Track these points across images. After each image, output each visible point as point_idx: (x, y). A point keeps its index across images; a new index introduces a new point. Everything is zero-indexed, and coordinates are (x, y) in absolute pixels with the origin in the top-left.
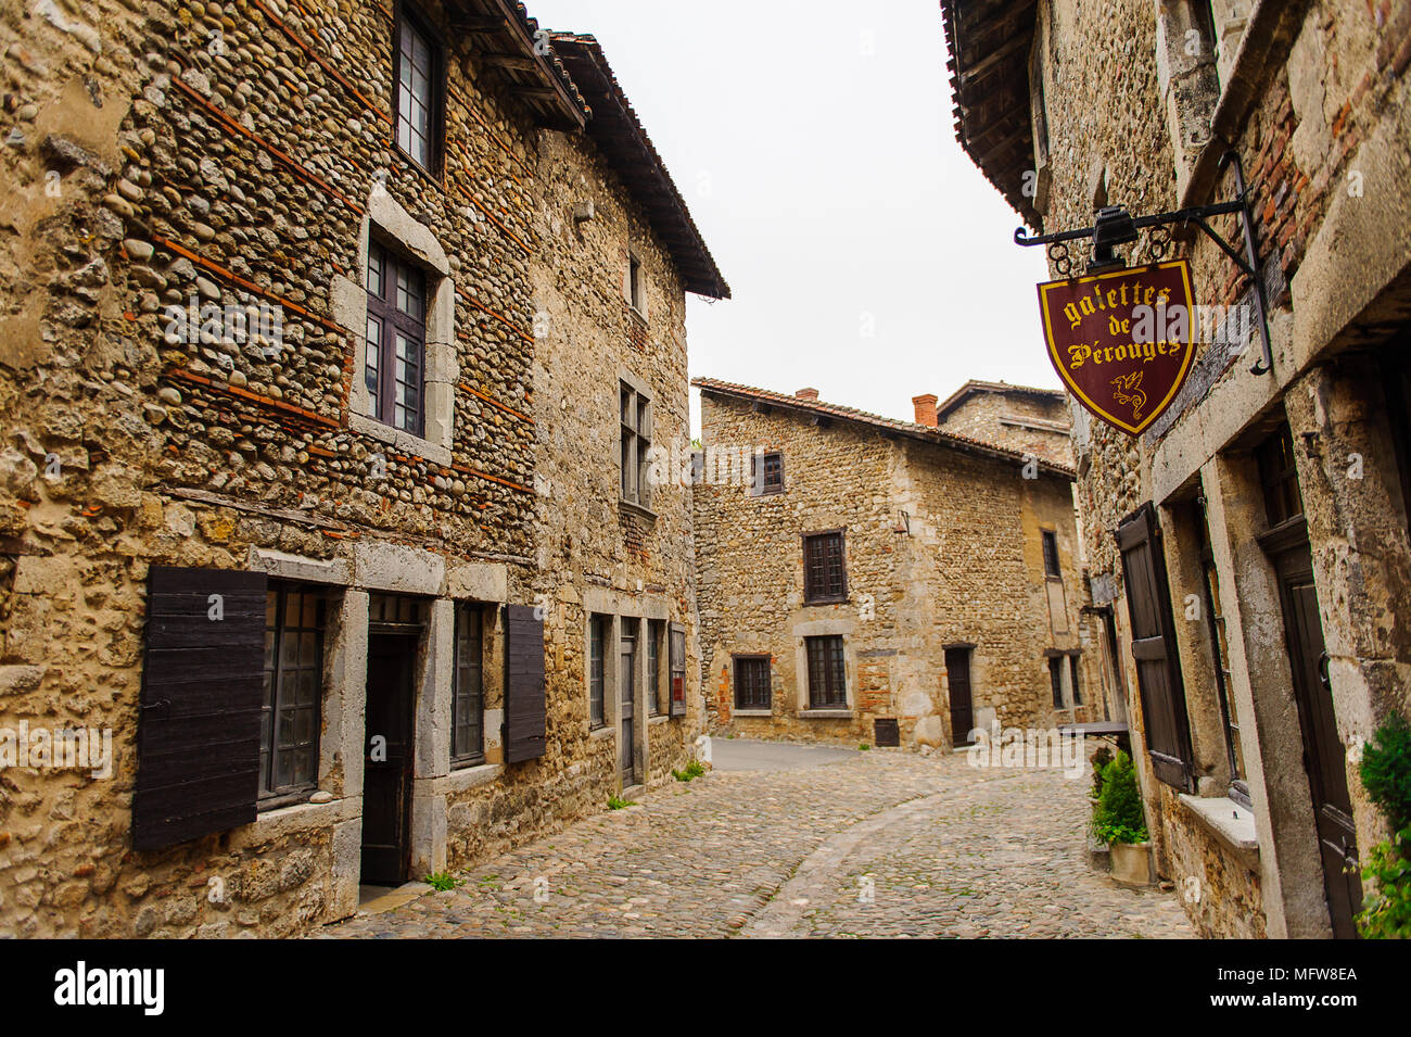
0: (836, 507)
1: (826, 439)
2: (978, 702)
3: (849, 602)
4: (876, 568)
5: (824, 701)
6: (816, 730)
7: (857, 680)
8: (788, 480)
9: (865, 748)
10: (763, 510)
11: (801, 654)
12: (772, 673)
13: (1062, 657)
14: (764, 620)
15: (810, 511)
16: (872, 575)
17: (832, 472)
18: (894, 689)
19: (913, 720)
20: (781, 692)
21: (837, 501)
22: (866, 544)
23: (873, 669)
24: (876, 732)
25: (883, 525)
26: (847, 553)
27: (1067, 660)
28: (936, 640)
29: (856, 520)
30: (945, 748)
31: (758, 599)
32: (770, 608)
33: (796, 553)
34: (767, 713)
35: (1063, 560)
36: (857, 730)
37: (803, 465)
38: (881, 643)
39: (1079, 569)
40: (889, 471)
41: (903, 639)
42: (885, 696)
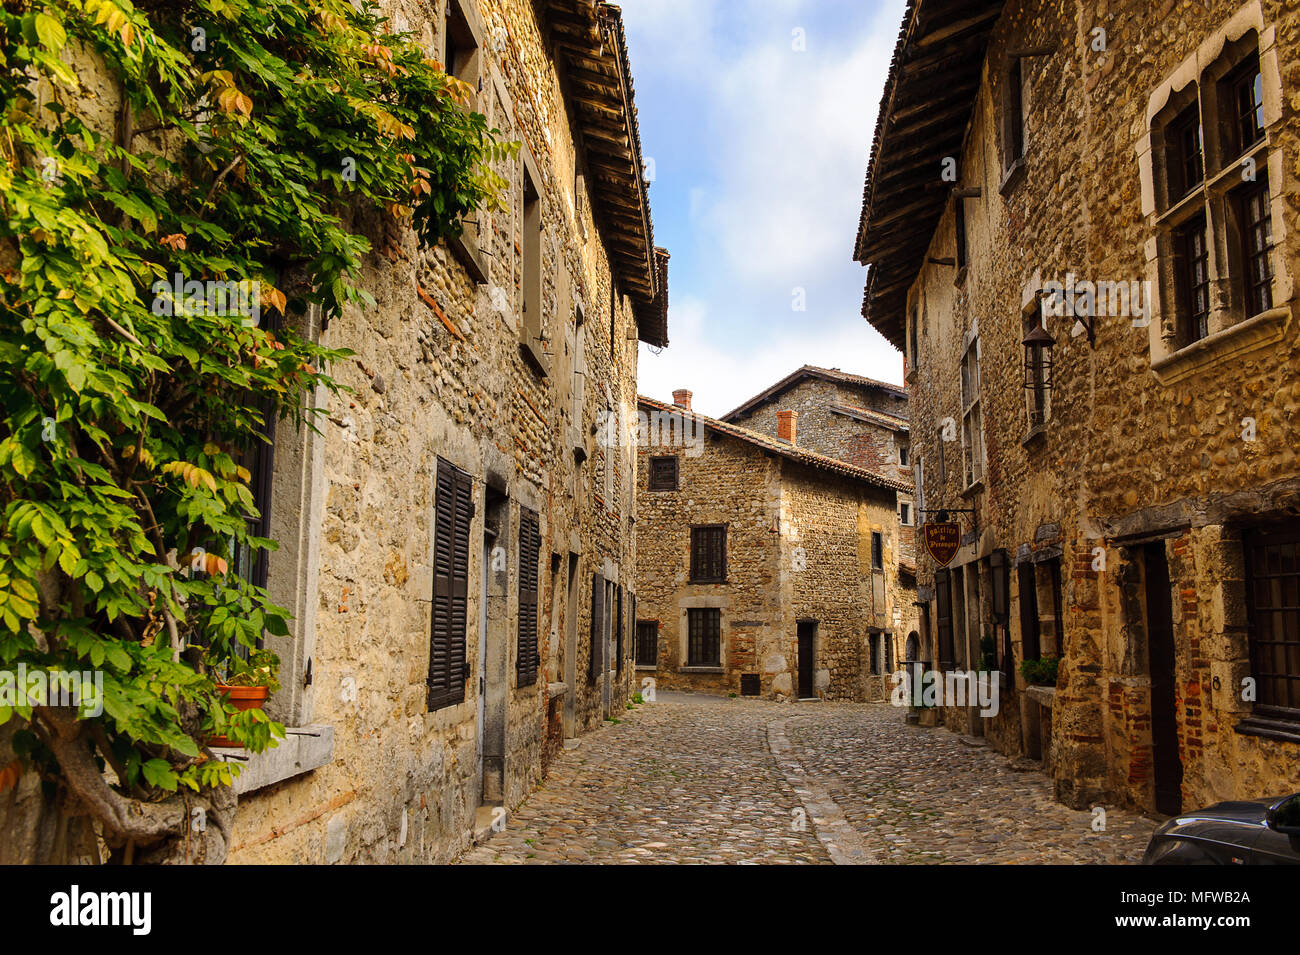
0: (721, 506)
1: (715, 451)
2: (819, 665)
3: (727, 583)
4: (750, 557)
5: (700, 659)
6: (693, 683)
7: (729, 643)
8: (682, 480)
9: (734, 696)
10: (658, 503)
11: (684, 621)
12: (659, 636)
13: (879, 634)
14: (654, 593)
15: (699, 507)
16: (747, 563)
17: (719, 478)
18: (758, 651)
19: (772, 676)
20: (666, 651)
21: (722, 502)
22: (744, 538)
23: (743, 636)
24: (742, 684)
25: (759, 525)
26: (728, 543)
27: (882, 636)
28: (792, 615)
29: (737, 518)
30: (793, 697)
31: (650, 576)
32: (660, 583)
33: (685, 540)
34: (654, 668)
35: (886, 555)
36: (726, 682)
37: (696, 470)
38: (751, 616)
39: (897, 563)
40: (766, 482)
41: (768, 614)
42: (751, 657)
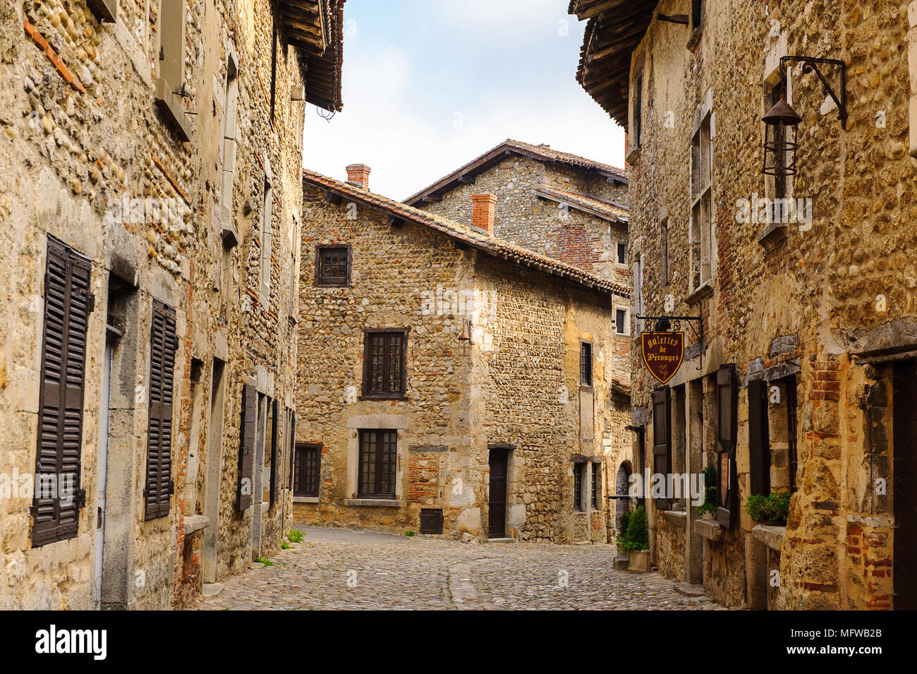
0: (401, 307)
1: (397, 240)
2: (512, 498)
3: (406, 399)
4: (435, 369)
5: (372, 490)
6: (362, 518)
7: (408, 472)
8: (355, 274)
9: (411, 534)
10: (326, 301)
11: (353, 445)
12: (323, 462)
13: (586, 464)
14: (318, 410)
15: (375, 308)
16: (431, 376)
17: (400, 273)
18: (442, 481)
19: (458, 510)
20: (331, 480)
21: (403, 301)
22: (428, 346)
23: (424, 463)
24: (422, 521)
25: (446, 330)
26: (409, 352)
27: (589, 466)
28: (483, 440)
29: (420, 322)
30: (481, 537)
31: (314, 389)
32: (325, 398)
33: (356, 347)
34: (315, 500)
35: (597, 370)
36: (403, 518)
37: (372, 262)
38: (433, 440)
39: (609, 380)
40: (457, 279)
41: (455, 437)
42: (433, 488)
